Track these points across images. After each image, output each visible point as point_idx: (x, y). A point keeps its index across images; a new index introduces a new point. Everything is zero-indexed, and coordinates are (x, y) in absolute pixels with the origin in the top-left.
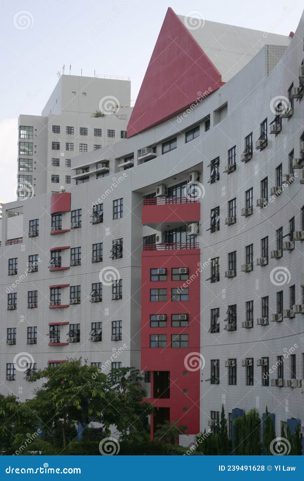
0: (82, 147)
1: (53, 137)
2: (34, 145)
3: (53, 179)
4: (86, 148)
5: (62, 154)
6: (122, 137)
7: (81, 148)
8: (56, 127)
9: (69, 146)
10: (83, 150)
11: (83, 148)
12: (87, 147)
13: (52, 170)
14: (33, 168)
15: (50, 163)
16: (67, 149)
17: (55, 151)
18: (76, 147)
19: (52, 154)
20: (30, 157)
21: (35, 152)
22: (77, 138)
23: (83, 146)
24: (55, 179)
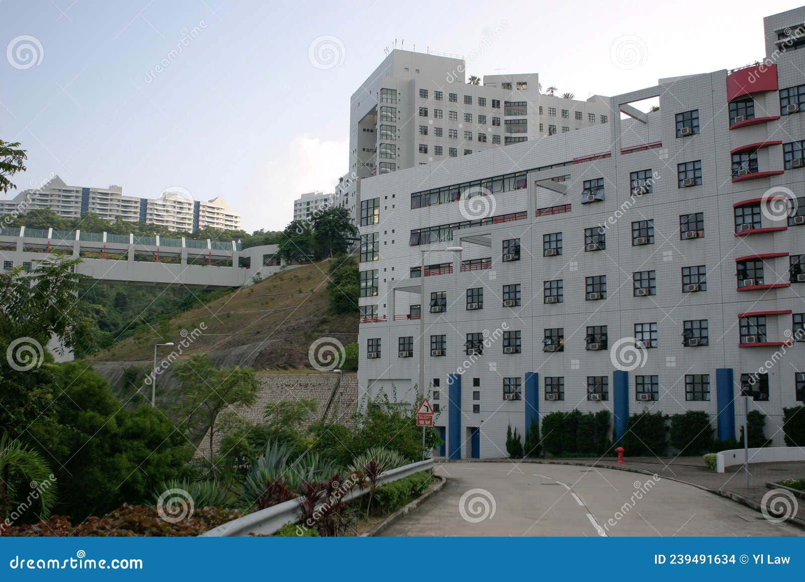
1: (419, 102)
2: (397, 111)
3: (420, 149)
5: (431, 122)
6: (493, 107)
7: (450, 116)
8: (423, 91)
9: (438, 114)
10: (453, 119)
11: (453, 116)
13: (419, 139)
14: (397, 137)
15: (417, 130)
16: (436, 116)
17: (423, 118)
18: (446, 115)
19: (419, 121)
20: (394, 124)
21: (399, 118)
22: (446, 105)
23: (453, 113)
24: (423, 149)
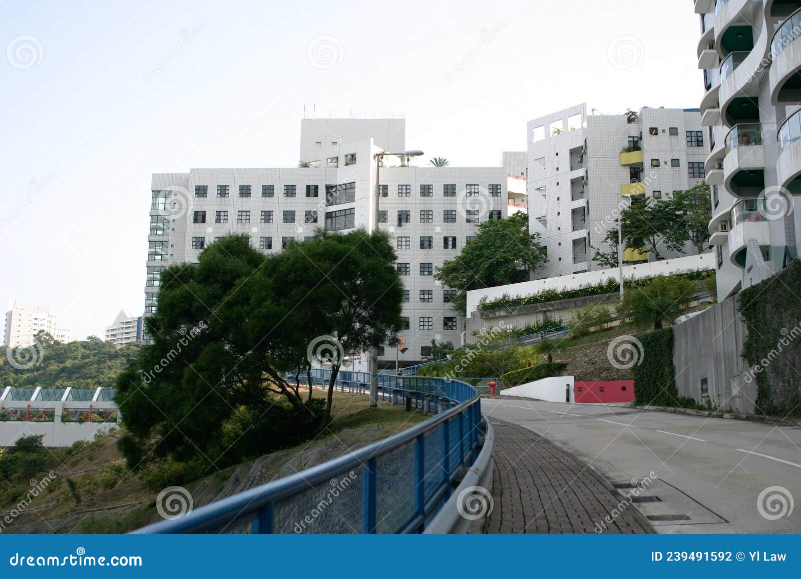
0: (242, 215)
4: (248, 217)
7: (240, 217)
9: (220, 217)
12: (249, 215)
16: (218, 220)
17: (200, 225)
18: (233, 217)
